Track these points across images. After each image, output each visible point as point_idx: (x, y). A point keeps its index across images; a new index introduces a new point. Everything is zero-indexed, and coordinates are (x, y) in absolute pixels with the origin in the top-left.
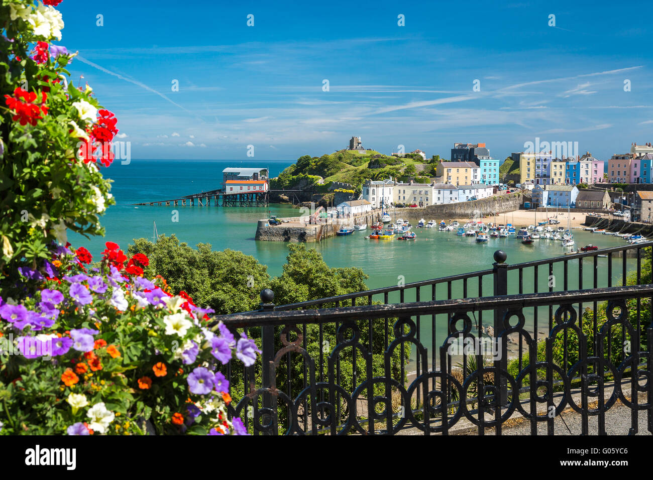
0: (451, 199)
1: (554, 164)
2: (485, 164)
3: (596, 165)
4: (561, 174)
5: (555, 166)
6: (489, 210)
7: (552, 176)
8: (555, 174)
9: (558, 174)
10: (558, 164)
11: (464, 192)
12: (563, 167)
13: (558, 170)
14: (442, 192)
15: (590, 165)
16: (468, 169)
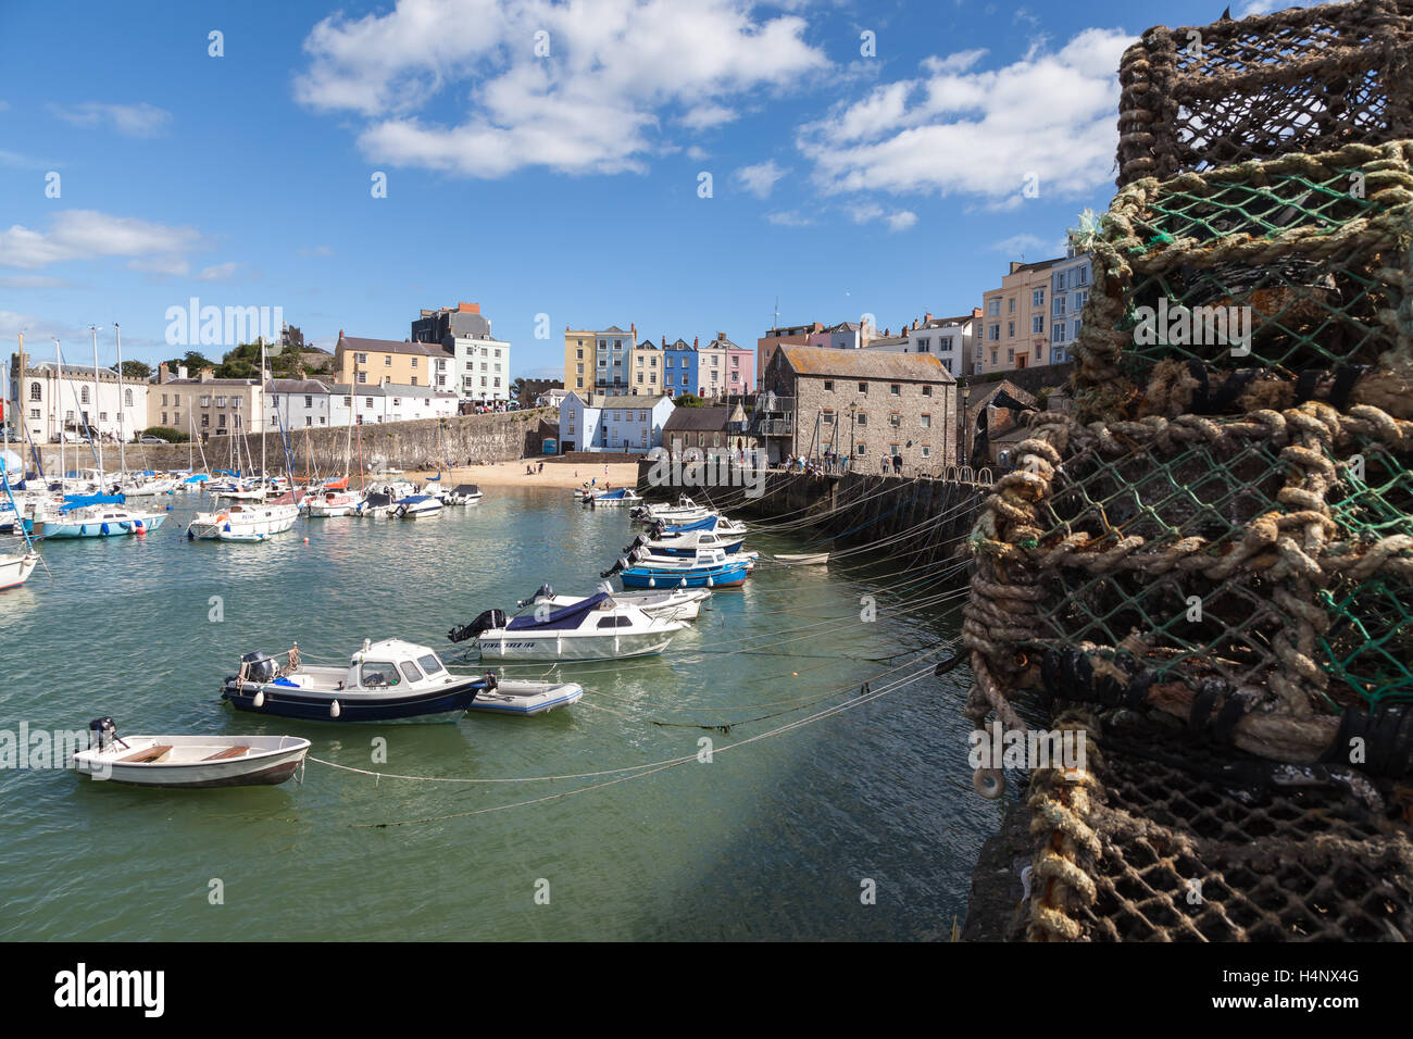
0: (309, 419)
1: (637, 353)
2: (470, 351)
3: (736, 359)
4: (653, 379)
5: (641, 359)
6: (417, 454)
7: (634, 382)
8: (641, 379)
9: (647, 378)
10: (648, 354)
11: (348, 402)
12: (658, 361)
13: (647, 370)
14: (282, 399)
15: (721, 358)
16: (420, 358)
